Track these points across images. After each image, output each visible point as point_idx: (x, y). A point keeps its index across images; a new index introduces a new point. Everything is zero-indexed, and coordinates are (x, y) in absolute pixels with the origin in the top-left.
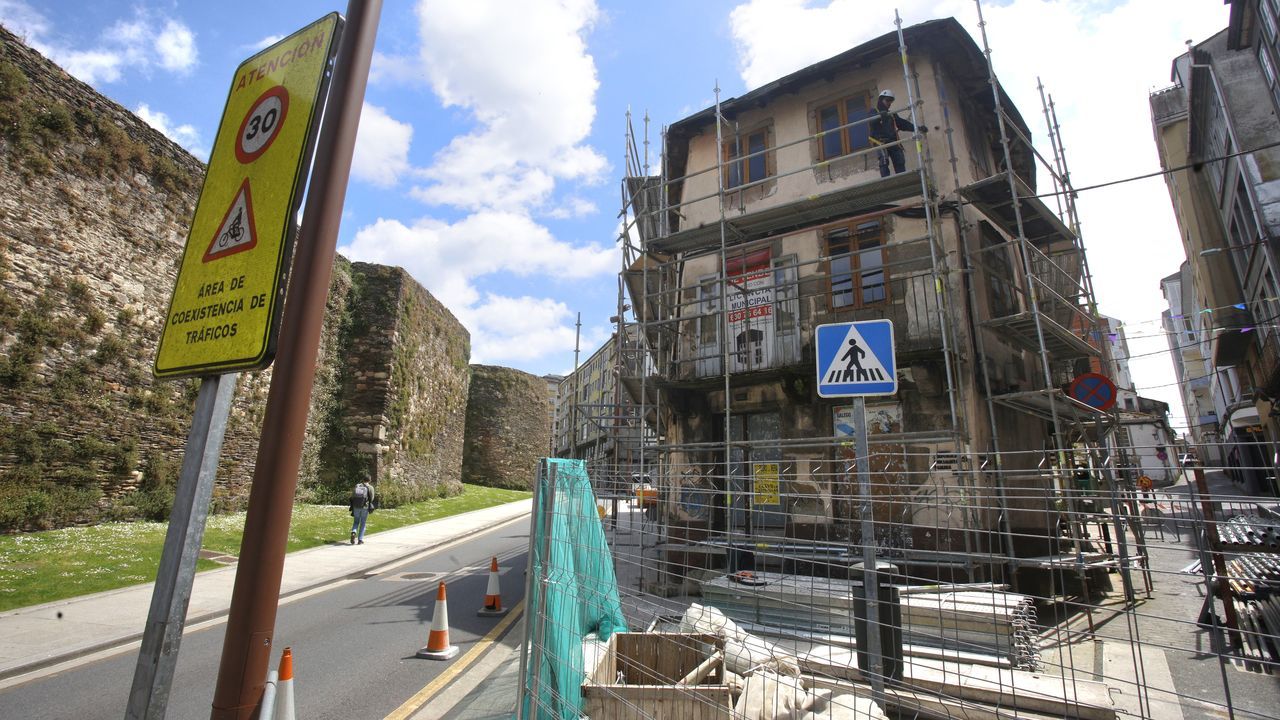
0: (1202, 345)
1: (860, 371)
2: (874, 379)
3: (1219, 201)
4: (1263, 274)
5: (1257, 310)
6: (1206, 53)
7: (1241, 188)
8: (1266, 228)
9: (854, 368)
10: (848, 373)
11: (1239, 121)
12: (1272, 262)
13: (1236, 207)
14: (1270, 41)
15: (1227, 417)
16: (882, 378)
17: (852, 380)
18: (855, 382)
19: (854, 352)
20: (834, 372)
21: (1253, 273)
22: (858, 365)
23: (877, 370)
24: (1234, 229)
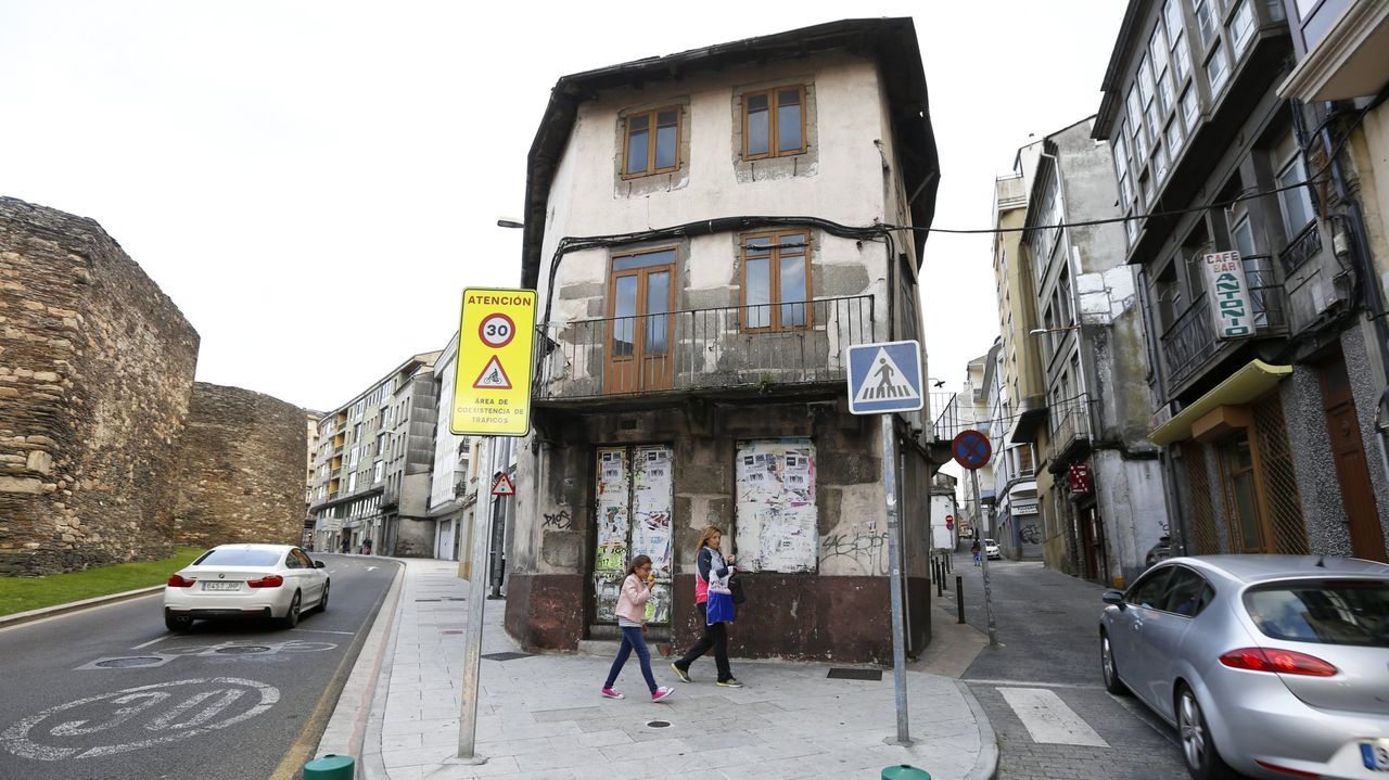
0: (994, 425)
1: (891, 388)
2: (901, 395)
3: (1038, 291)
4: (1069, 358)
5: (1056, 391)
6: (1054, 144)
7: (1064, 276)
8: (1080, 316)
9: (885, 385)
10: (880, 389)
11: (1072, 214)
12: (1081, 344)
13: (1055, 295)
14: (1131, 134)
15: (1006, 490)
16: (908, 394)
17: (883, 396)
18: (886, 399)
19: (885, 370)
20: (867, 389)
21: (1059, 356)
22: (889, 383)
23: (904, 387)
24: (1048, 316)
